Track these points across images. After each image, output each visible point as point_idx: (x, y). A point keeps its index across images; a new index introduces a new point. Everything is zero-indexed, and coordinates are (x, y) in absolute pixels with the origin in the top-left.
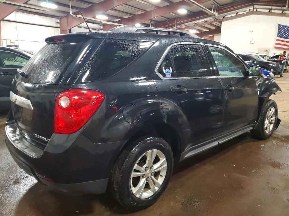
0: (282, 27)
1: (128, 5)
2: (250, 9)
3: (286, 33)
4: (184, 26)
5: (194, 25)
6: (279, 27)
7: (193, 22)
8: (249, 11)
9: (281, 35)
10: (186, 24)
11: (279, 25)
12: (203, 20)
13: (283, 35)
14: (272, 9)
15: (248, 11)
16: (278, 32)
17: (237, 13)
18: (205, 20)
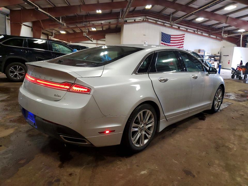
1: (50, 1)
3: (166, 39)
6: (162, 34)
9: (163, 40)
10: (93, 22)
12: (109, 21)
14: (158, 21)
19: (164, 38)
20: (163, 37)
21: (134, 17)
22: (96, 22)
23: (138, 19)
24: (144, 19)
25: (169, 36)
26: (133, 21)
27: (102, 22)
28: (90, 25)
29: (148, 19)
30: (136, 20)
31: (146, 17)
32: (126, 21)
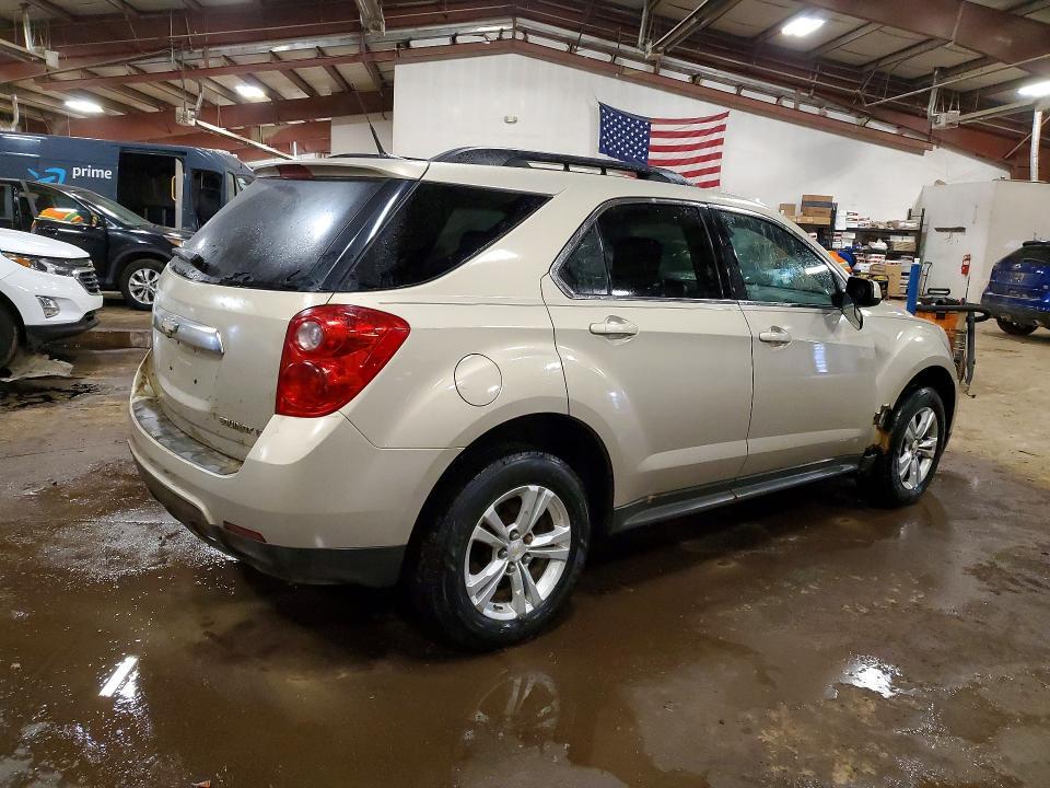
0: (614, 118)
2: (504, 28)
3: (626, 142)
4: (216, 56)
5: (268, 60)
6: (602, 116)
7: (263, 47)
8: (496, 36)
9: (610, 146)
10: (226, 50)
11: (602, 106)
12: (313, 45)
13: (618, 148)
14: (578, 43)
15: (494, 37)
16: (603, 133)
17: (456, 35)
18: (322, 42)
19: (612, 136)
20: (608, 130)
21: (446, 20)
22: (240, 47)
23: (471, 32)
24: (502, 31)
25: (642, 123)
26: (447, 41)
27: (276, 49)
28: (212, 63)
29: (525, 32)
30: (459, 40)
31: (515, 22)
32: (407, 44)
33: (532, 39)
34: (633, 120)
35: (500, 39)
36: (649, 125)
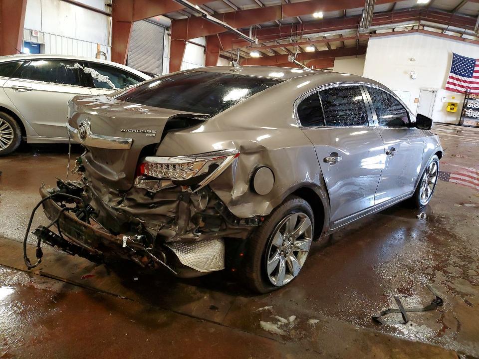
0: (459, 59)
1: (231, 2)
3: (463, 69)
4: (305, 38)
5: (322, 39)
6: (454, 58)
9: (456, 70)
10: (308, 36)
11: (454, 54)
13: (459, 71)
14: (446, 29)
15: (410, 28)
16: (453, 65)
17: (395, 28)
19: (457, 66)
20: (456, 64)
21: (392, 23)
22: (313, 34)
23: (399, 27)
24: (414, 26)
25: (472, 61)
26: (390, 31)
27: (325, 35)
28: (303, 41)
29: (424, 26)
30: (395, 30)
31: (419, 23)
32: (374, 32)
33: (426, 28)
34: (468, 60)
35: (412, 29)
36: (475, 62)
